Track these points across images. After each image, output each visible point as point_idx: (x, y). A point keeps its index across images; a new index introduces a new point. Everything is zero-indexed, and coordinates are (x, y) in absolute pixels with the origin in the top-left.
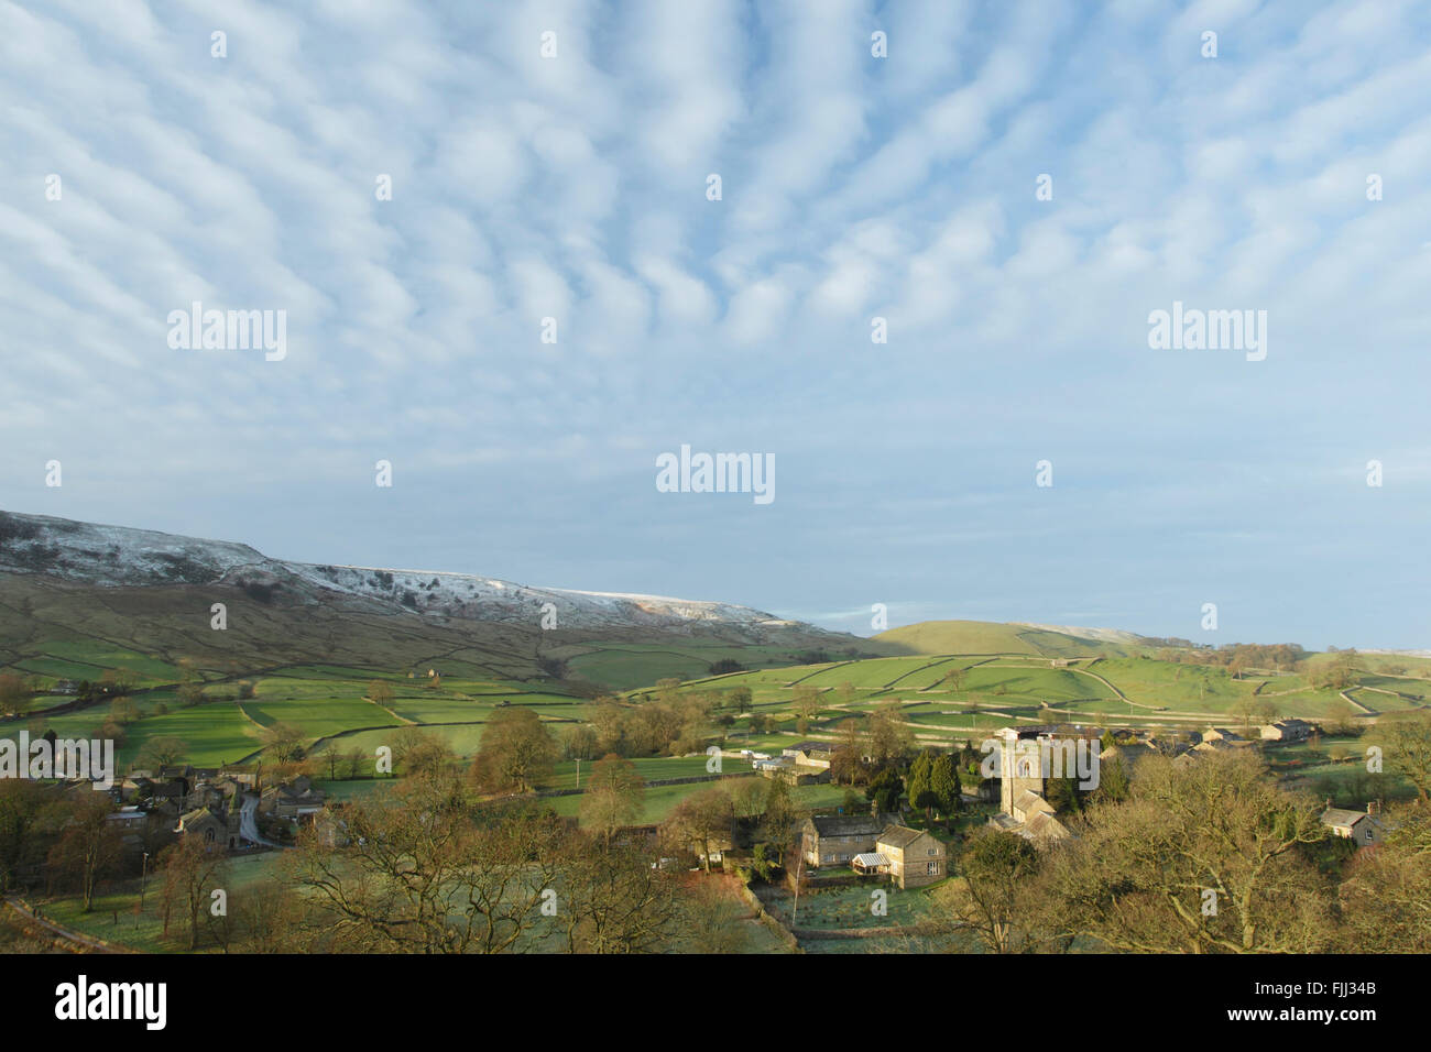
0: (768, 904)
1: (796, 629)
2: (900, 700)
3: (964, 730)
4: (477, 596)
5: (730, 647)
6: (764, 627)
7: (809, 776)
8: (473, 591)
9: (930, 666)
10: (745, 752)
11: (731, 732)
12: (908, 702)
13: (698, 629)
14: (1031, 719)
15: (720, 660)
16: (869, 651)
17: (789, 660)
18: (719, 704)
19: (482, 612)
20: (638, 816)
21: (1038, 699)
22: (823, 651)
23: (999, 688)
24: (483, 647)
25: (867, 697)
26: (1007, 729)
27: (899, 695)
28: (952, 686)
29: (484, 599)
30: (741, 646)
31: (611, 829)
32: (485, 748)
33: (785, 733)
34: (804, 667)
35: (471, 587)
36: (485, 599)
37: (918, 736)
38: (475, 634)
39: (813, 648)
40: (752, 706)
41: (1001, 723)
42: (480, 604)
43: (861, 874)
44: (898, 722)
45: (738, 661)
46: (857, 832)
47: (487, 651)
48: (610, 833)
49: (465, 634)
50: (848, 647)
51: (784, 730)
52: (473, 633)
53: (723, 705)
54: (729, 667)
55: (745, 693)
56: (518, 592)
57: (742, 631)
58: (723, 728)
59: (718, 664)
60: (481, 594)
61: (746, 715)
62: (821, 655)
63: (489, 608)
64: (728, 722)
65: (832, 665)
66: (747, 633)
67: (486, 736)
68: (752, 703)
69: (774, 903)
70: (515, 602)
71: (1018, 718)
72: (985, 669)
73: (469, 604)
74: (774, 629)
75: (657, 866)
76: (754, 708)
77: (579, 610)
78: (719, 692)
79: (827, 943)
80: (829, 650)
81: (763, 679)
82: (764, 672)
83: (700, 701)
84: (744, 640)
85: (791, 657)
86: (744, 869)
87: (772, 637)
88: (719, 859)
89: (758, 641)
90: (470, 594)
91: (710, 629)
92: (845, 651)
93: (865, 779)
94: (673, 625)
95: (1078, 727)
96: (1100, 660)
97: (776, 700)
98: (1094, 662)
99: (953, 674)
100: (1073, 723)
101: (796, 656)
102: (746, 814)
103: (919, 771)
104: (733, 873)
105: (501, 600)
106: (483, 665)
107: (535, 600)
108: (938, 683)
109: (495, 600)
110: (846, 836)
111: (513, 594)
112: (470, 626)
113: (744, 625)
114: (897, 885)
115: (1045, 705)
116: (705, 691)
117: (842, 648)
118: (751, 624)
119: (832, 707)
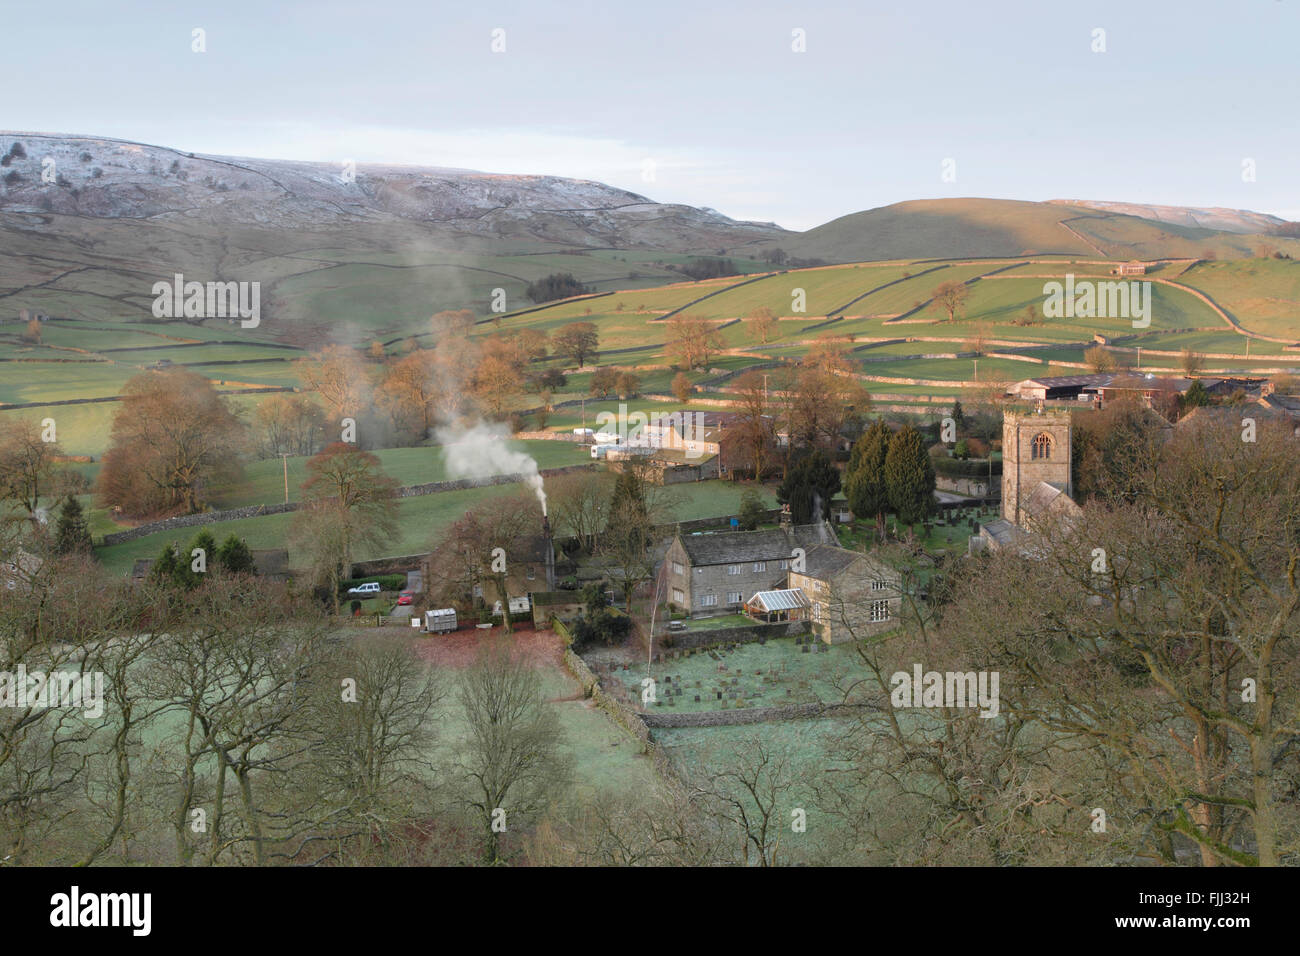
0: (605, 676)
1: (679, 217)
2: (852, 337)
3: (959, 385)
4: (98, 174)
5: (563, 252)
6: (623, 216)
7: (685, 468)
8: (93, 165)
9: (908, 278)
10: (579, 431)
11: (559, 399)
12: (867, 340)
13: (505, 223)
14: (1072, 365)
15: (545, 276)
16: (805, 254)
17: (667, 273)
18: (543, 351)
19: (113, 203)
20: (389, 544)
21: (1089, 331)
22: (725, 257)
23: (1023, 313)
24: (118, 266)
25: (796, 334)
26: (1027, 382)
27: (853, 329)
28: (943, 312)
29: (113, 178)
30: (582, 251)
31: (340, 566)
32: (120, 440)
33: (653, 397)
34: (691, 285)
35: (87, 158)
36: (116, 180)
37: (875, 398)
38: (103, 243)
39: (709, 252)
40: (598, 354)
41: (1018, 372)
42: (106, 189)
43: (762, 623)
44: (846, 375)
45: (576, 278)
46: (754, 557)
47: (129, 274)
48: (339, 573)
49: (82, 244)
50: (771, 247)
51: (650, 394)
52: (96, 241)
53: (549, 354)
54: (560, 288)
55: (587, 330)
56: (176, 165)
57: (585, 225)
58: (548, 390)
59: (541, 283)
60: (106, 170)
61: (588, 369)
62: (722, 263)
63: (125, 194)
64: (557, 381)
65: (741, 279)
66: (593, 227)
67: (121, 421)
68: (600, 348)
69: (616, 674)
70: (172, 183)
71: (1051, 363)
72: (1001, 281)
73: (85, 189)
74: (639, 221)
75: (422, 622)
76: (602, 358)
77: (291, 194)
78: (539, 332)
79: (700, 732)
80: (737, 254)
81: (620, 308)
82: (622, 295)
83: (507, 347)
84: (589, 240)
85: (670, 268)
86: (566, 623)
87: (638, 234)
88: (526, 607)
89: (612, 241)
90: (86, 171)
91: (528, 223)
92: (765, 254)
93: (780, 469)
94: (462, 216)
95: (1149, 377)
96: (1201, 263)
97: (641, 343)
98: (1192, 266)
99: (947, 291)
100: (1144, 370)
101: (679, 266)
102: (573, 534)
103: (865, 456)
104: (550, 628)
105: (145, 180)
106: (119, 298)
107: (209, 179)
108: (920, 308)
109: (133, 179)
110: (736, 563)
111: (166, 168)
112: (89, 228)
113: (587, 214)
114: (820, 640)
115: (1101, 341)
116: (516, 331)
117: (757, 250)
118: (600, 211)
119: (734, 352)
